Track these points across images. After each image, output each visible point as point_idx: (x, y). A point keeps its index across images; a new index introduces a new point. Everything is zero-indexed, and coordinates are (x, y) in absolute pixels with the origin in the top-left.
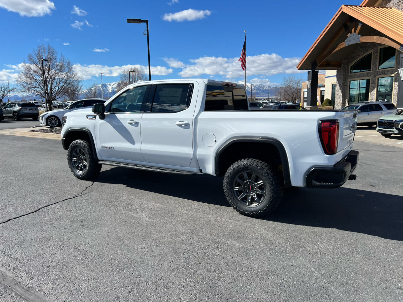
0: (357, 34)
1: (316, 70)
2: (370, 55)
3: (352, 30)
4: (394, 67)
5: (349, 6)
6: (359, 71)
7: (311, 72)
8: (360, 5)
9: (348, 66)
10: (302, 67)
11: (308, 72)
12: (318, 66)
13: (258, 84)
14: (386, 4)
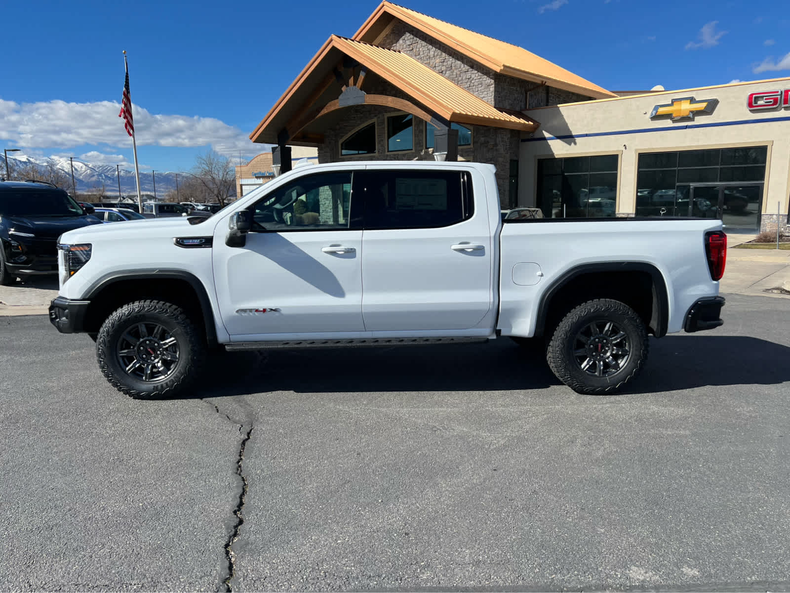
0: (359, 89)
1: (287, 146)
2: (372, 127)
3: (350, 81)
4: (412, 150)
5: (342, 39)
6: (357, 152)
7: (279, 149)
8: (353, 38)
9: (337, 142)
10: (261, 139)
11: (273, 148)
12: (291, 139)
13: (101, 165)
14: (391, 44)
